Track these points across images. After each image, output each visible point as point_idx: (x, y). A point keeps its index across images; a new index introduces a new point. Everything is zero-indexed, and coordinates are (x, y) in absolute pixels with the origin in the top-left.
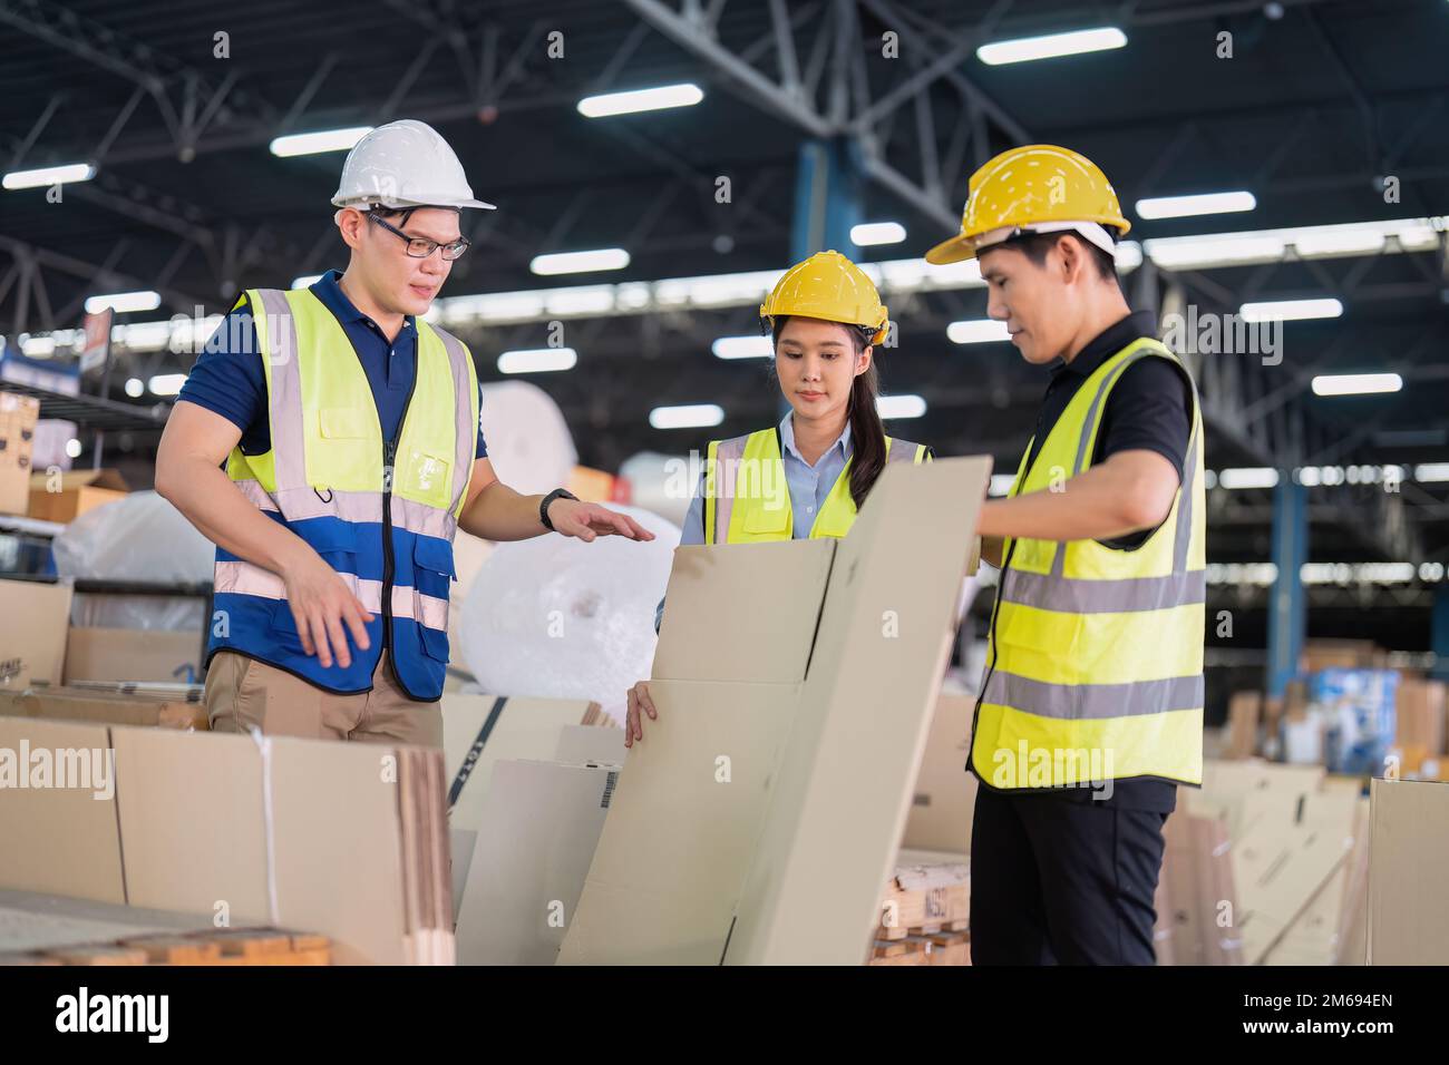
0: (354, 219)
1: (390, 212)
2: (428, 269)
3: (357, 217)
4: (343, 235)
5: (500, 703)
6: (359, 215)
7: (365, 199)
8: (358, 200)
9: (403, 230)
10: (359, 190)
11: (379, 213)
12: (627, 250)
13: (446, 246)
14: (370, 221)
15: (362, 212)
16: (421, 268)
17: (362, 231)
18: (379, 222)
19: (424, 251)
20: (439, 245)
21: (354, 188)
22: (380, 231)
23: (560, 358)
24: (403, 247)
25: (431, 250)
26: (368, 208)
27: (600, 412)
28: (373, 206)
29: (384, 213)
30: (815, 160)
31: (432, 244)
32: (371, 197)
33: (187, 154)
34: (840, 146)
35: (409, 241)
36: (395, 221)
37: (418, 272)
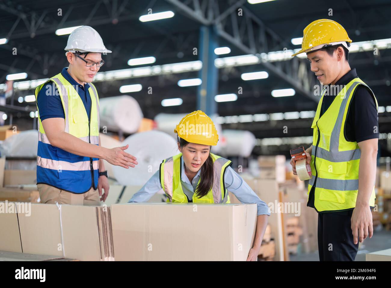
0: (71, 55)
1: (81, 54)
2: (92, 69)
3: (72, 55)
4: (68, 60)
5: (124, 188)
6: (72, 54)
7: (74, 50)
8: (72, 50)
9: (85, 59)
10: (72, 47)
11: (78, 53)
12: (155, 57)
13: (97, 63)
14: (76, 56)
15: (73, 53)
16: (90, 69)
17: (73, 58)
18: (78, 56)
19: (91, 65)
20: (95, 63)
21: (71, 46)
22: (78, 59)
23: (137, 88)
24: (85, 63)
25: (93, 65)
26: (75, 52)
27: (148, 102)
28: (76, 52)
29: (79, 53)
30: (205, 32)
31: (93, 62)
32: (75, 49)
33: (33, 35)
34: (211, 27)
35: (87, 62)
36: (83, 56)
37: (89, 70)
